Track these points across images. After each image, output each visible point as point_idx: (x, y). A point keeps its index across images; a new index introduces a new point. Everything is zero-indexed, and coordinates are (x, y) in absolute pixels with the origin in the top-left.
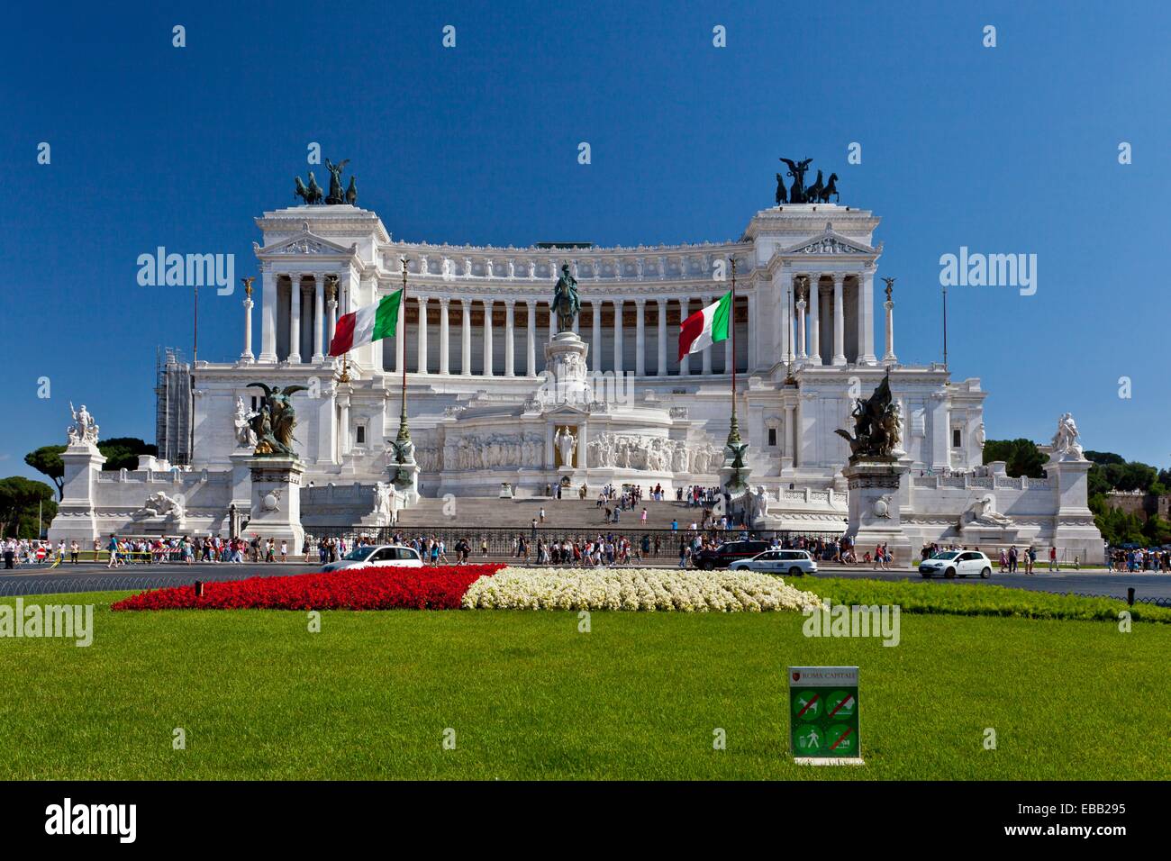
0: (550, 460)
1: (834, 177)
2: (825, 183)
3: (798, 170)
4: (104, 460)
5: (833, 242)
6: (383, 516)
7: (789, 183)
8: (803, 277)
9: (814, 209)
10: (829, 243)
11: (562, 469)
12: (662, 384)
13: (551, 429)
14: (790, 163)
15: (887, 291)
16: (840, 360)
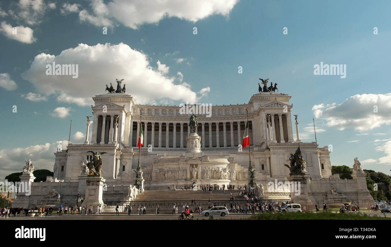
0: (189, 176)
1: (276, 84)
2: (273, 86)
3: (264, 82)
4: (35, 178)
5: (277, 104)
6: (131, 197)
7: (262, 86)
8: (269, 115)
9: (271, 94)
10: (276, 104)
11: (192, 180)
12: (225, 150)
13: (189, 165)
14: (262, 80)
15: (296, 119)
16: (283, 141)
